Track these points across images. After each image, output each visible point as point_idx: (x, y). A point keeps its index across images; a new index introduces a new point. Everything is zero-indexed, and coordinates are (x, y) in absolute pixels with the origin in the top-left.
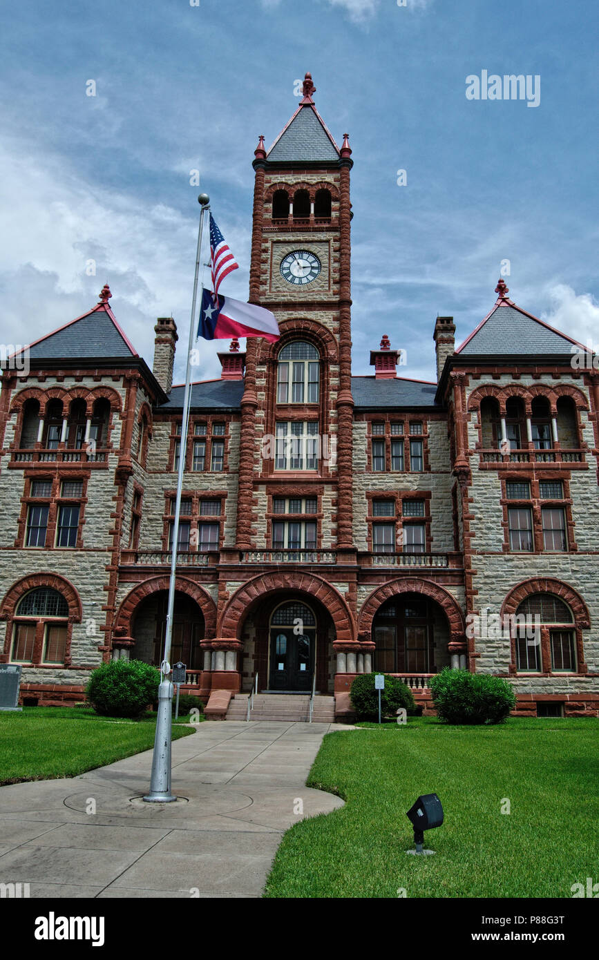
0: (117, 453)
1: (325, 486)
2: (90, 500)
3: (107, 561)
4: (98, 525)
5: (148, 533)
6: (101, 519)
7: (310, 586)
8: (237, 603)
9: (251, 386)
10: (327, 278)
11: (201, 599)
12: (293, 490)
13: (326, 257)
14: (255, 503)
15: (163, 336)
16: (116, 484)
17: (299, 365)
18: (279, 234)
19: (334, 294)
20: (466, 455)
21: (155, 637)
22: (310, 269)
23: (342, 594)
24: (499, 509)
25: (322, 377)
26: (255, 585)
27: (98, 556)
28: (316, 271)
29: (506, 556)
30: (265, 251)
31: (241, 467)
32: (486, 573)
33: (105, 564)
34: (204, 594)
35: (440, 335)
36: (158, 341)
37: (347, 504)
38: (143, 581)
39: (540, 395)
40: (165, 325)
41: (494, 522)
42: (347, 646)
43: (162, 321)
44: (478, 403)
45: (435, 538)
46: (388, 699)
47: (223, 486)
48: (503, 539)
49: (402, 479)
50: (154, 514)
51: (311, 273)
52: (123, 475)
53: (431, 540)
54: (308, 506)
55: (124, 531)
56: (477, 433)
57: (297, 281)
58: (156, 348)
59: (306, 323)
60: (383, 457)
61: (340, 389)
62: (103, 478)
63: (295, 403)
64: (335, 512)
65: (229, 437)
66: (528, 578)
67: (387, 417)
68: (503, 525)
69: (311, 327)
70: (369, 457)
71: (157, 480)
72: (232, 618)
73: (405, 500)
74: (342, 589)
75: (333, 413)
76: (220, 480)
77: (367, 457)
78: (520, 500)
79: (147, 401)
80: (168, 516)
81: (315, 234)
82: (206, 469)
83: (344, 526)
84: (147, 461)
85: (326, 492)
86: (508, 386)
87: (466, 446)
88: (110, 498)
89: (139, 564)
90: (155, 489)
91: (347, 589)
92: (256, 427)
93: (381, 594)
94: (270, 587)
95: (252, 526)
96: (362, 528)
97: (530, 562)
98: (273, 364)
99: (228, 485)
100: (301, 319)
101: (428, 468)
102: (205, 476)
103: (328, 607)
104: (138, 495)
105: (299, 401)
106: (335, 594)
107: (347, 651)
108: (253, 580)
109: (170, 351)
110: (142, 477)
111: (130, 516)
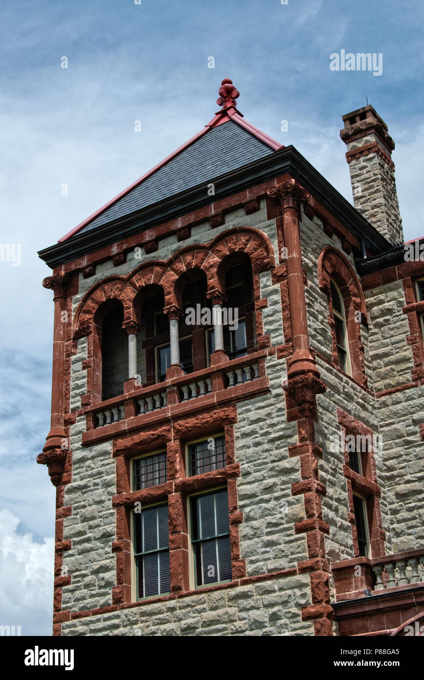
0: (282, 352)
2: (245, 467)
3: (304, 595)
4: (269, 519)
6: (273, 503)
15: (360, 144)
16: (290, 418)
27: (281, 589)
33: (298, 605)
36: (351, 156)
38: (394, 630)
40: (359, 124)
43: (350, 119)
52: (302, 396)
55: (333, 523)
58: (352, 168)
62: (262, 413)
71: (399, 406)
79: (338, 246)
84: (369, 372)
88: (284, 451)
89: (380, 589)
109: (382, 166)
110: (358, 403)
111: (343, 488)
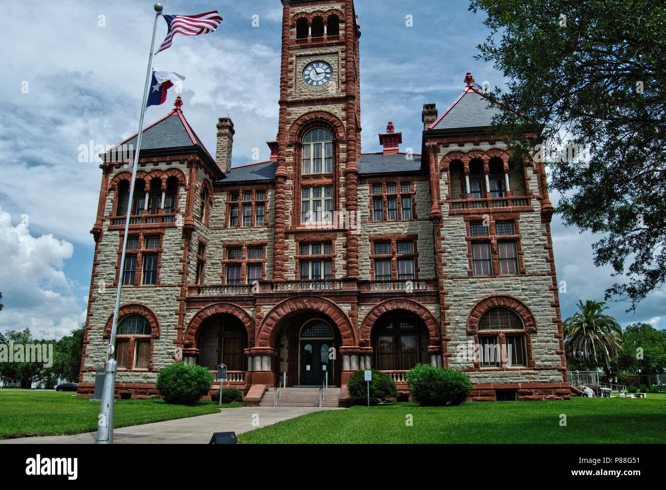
0: (183, 215)
1: (338, 233)
2: (165, 250)
3: (178, 294)
4: (171, 268)
5: (211, 273)
6: (173, 264)
7: (322, 307)
8: (269, 321)
9: (282, 162)
10: (337, 80)
11: (245, 319)
12: (313, 237)
13: (336, 65)
14: (286, 248)
15: (223, 131)
16: (183, 238)
17: (317, 146)
18: (301, 51)
19: (342, 92)
20: (439, 204)
21: (217, 348)
22: (324, 74)
23: (346, 312)
24: (464, 244)
25: (334, 153)
26: (282, 308)
27: (171, 291)
28: (328, 76)
29: (471, 280)
30: (291, 63)
31: (276, 222)
32: (455, 293)
33: (176, 296)
34: (247, 315)
35: (426, 118)
36: (219, 135)
37: (353, 246)
38: (203, 307)
39: (495, 156)
40: (224, 123)
41: (461, 254)
42: (350, 350)
43: (221, 120)
44: (448, 165)
45: (421, 269)
46: (374, 388)
47: (264, 237)
48: (468, 267)
49: (395, 226)
50: (216, 260)
51: (325, 78)
52: (188, 231)
53: (419, 271)
54: (326, 248)
55: (190, 272)
56: (447, 188)
57: (315, 84)
58: (218, 140)
59: (322, 114)
60: (382, 210)
61: (347, 161)
62: (174, 234)
63: (316, 173)
64: (345, 252)
65: (268, 202)
66: (488, 295)
67: (384, 180)
68: (468, 256)
69: (326, 117)
70: (371, 211)
71: (217, 235)
72: (266, 332)
73: (398, 242)
74: (346, 308)
75: (342, 179)
76: (262, 232)
77: (369, 210)
78: (480, 237)
79: (208, 177)
80: (225, 261)
81: (327, 48)
82: (252, 225)
83: (351, 262)
85: (338, 238)
86: (470, 151)
87: (439, 198)
88: (179, 248)
89: (201, 295)
90: (216, 241)
91: (350, 308)
92: (286, 192)
93: (376, 311)
94: (293, 308)
95: (285, 265)
96: (367, 263)
97: (489, 283)
98: (299, 146)
99: (268, 236)
100: (318, 112)
101: (415, 217)
102: (251, 230)
103: (336, 322)
104: (202, 246)
105: (319, 172)
106: (341, 312)
107: (350, 354)
108: (281, 304)
109: (229, 142)
110: (205, 233)
111: (195, 261)
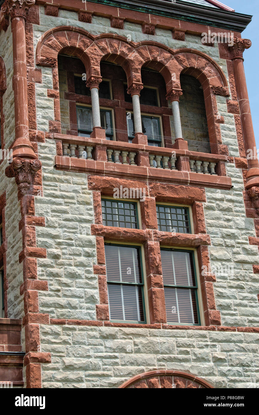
20: (32, 139)
24: (90, 242)
29: (104, 329)
32: (68, 360)
39: (154, 61)
41: (82, 265)
44: (55, 55)
48: (97, 296)
56: (51, 104)
66: (143, 371)
68: (97, 271)
78: (126, 229)
86: (104, 37)
87: (33, 125)
97: (143, 340)
